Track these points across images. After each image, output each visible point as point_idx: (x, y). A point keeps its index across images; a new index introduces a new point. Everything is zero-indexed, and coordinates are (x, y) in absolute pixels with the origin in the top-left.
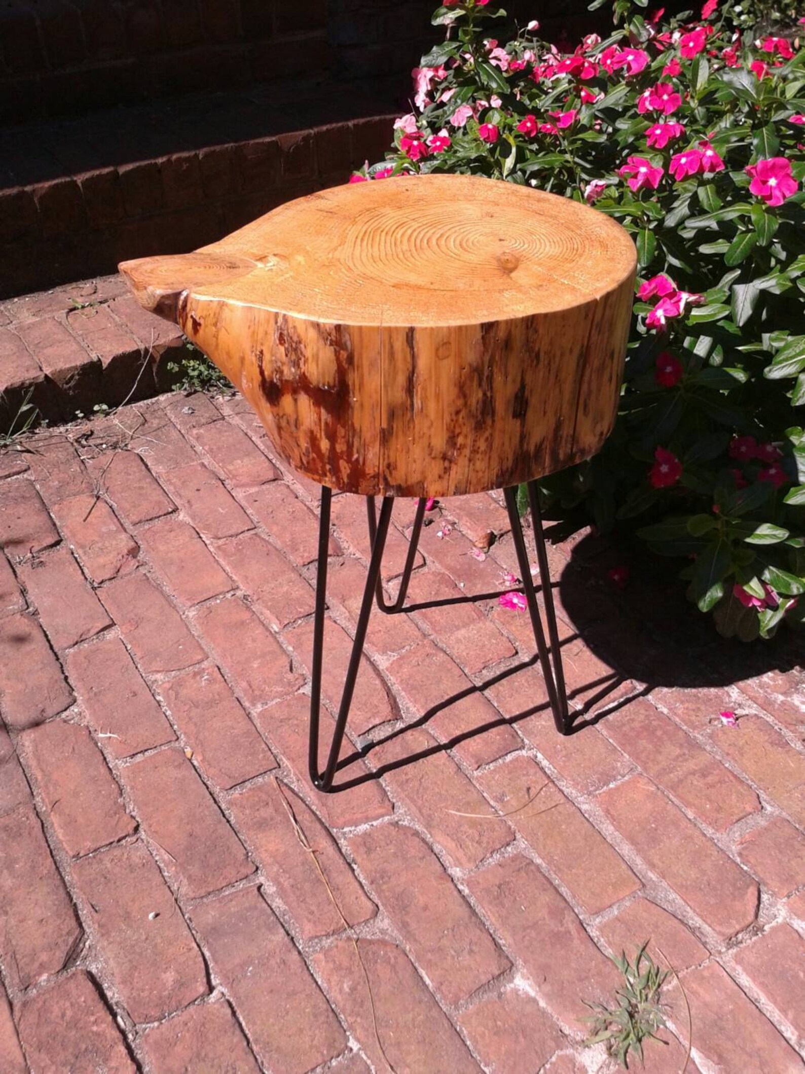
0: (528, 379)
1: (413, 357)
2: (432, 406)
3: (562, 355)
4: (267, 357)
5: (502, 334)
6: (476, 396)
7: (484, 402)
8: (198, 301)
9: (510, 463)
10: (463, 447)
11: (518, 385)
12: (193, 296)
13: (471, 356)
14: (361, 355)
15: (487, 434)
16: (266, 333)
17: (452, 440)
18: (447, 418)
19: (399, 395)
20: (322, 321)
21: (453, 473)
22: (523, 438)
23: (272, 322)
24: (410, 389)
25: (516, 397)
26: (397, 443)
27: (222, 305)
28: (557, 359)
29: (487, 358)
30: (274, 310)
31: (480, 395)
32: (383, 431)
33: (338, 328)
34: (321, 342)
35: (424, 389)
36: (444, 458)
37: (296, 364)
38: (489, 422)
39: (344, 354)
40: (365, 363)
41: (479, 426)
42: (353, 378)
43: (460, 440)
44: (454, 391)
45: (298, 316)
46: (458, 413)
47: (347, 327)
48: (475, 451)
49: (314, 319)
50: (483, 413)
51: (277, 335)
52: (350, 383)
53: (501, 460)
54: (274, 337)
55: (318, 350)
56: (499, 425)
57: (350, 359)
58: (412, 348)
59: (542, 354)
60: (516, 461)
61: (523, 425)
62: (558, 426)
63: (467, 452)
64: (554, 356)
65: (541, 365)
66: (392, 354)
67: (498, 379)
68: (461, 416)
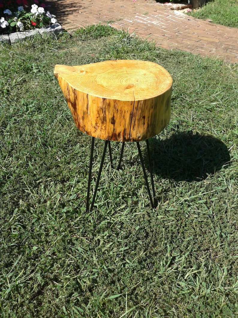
0: (115, 115)
1: (88, 101)
2: (92, 114)
3: (125, 112)
4: (66, 92)
5: (108, 102)
6: (102, 115)
7: (104, 117)
8: (59, 77)
9: (111, 135)
10: (98, 127)
11: (112, 116)
12: (59, 75)
13: (101, 105)
14: (78, 97)
15: (105, 125)
17: (96, 124)
18: (95, 118)
19: (85, 109)
20: (73, 87)
21: (97, 132)
22: (114, 130)
23: (67, 85)
24: (87, 109)
25: (112, 118)
26: (85, 120)
27: (62, 78)
28: (123, 113)
29: (104, 106)
31: (103, 115)
32: (83, 117)
33: (75, 89)
34: (72, 92)
35: (90, 109)
36: (95, 128)
37: (69, 95)
38: (105, 122)
39: (75, 96)
40: (79, 100)
41: (103, 123)
42: (77, 102)
43: (98, 125)
44: (97, 112)
46: (97, 118)
48: (102, 129)
50: (103, 120)
51: (67, 88)
53: (108, 133)
55: (72, 94)
56: (108, 124)
57: (76, 97)
58: (88, 99)
59: (119, 110)
60: (112, 135)
61: (114, 126)
62: (125, 130)
63: (100, 128)
64: (122, 112)
65: (119, 113)
66: (84, 99)
67: (107, 113)
68: (98, 119)
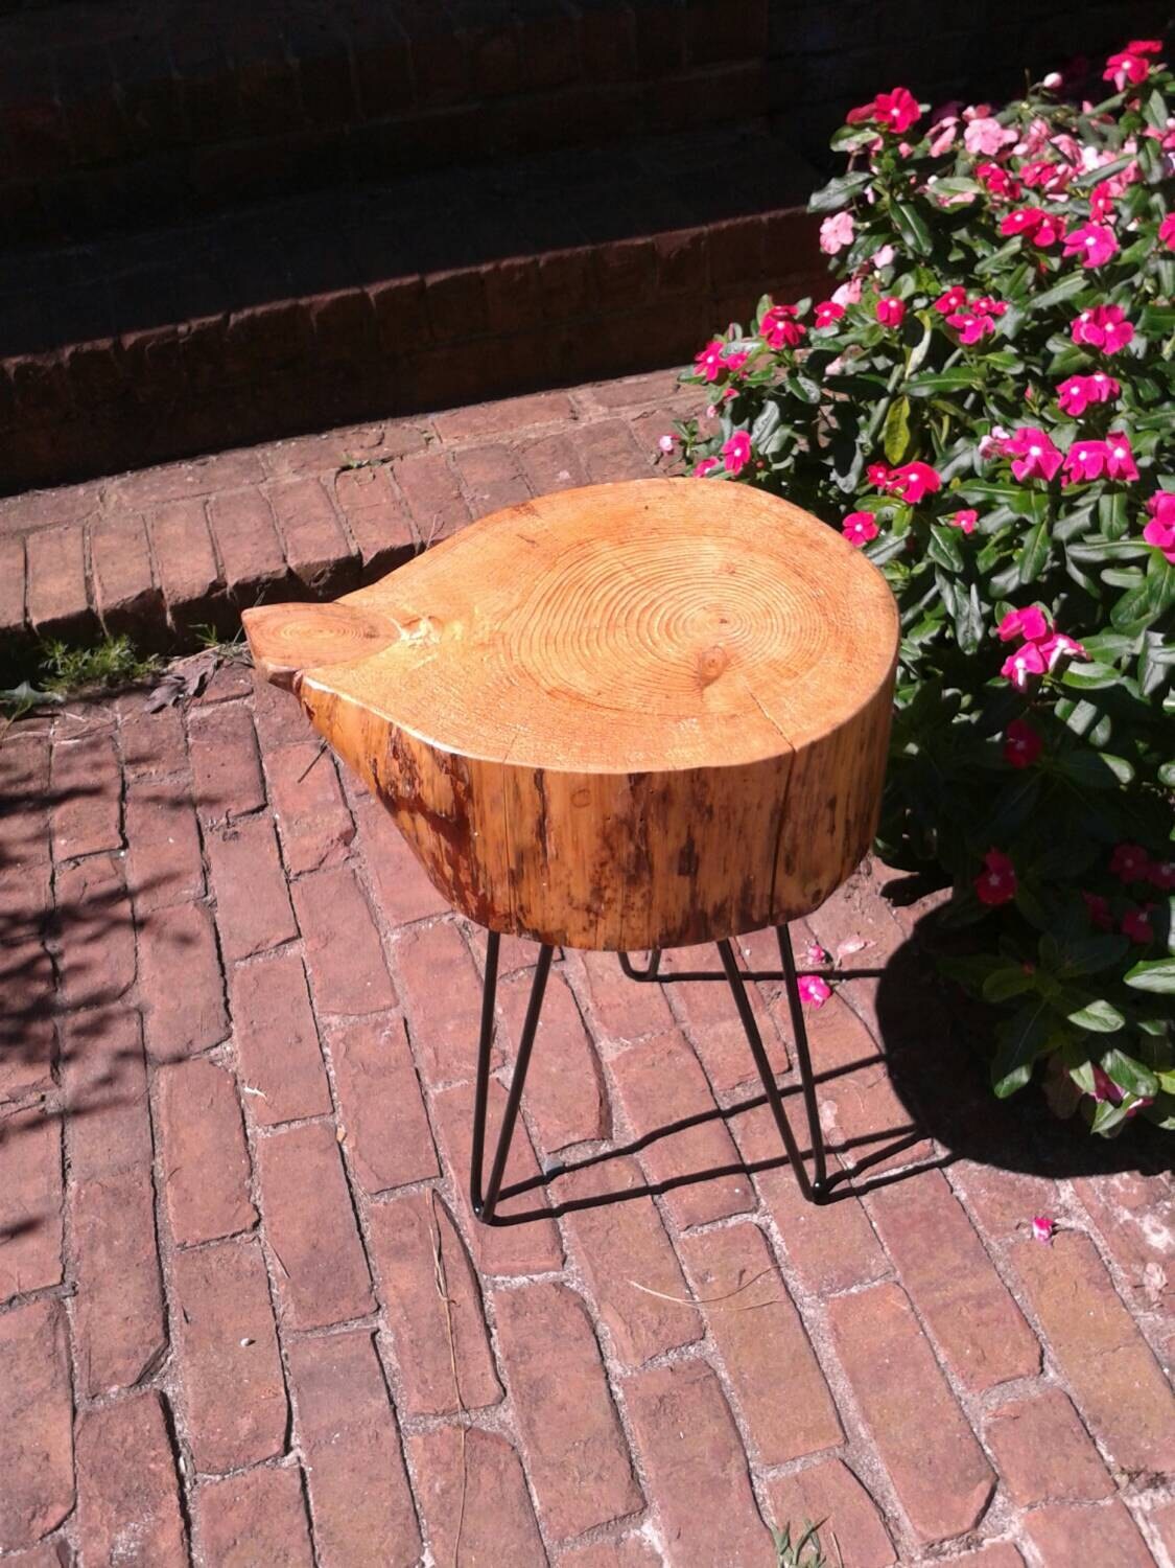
0: (698, 833)
1: (544, 800)
2: (569, 855)
3: (746, 810)
4: (381, 767)
5: (657, 786)
6: (626, 850)
7: (638, 856)
8: (310, 688)
9: (678, 923)
10: (610, 902)
11: (683, 841)
12: (307, 680)
13: (619, 807)
14: (480, 790)
15: (644, 890)
16: (380, 742)
17: (598, 892)
18: (589, 869)
19: (528, 837)
20: (437, 745)
21: (601, 928)
22: (694, 897)
23: (386, 731)
24: (541, 831)
25: (682, 853)
26: (529, 887)
27: (336, 699)
28: (739, 815)
29: (638, 811)
30: (388, 719)
31: (632, 848)
32: (511, 872)
33: (454, 757)
34: (437, 769)
35: (559, 836)
36: (589, 910)
37: (411, 782)
38: (646, 876)
39: (461, 786)
40: (487, 800)
41: (633, 881)
42: (472, 811)
43: (608, 894)
44: (597, 842)
45: (414, 734)
46: (603, 865)
47: (464, 759)
48: (628, 907)
49: (430, 741)
50: (637, 868)
51: (391, 748)
52: (470, 816)
53: (665, 918)
54: (387, 749)
55: (433, 775)
56: (659, 881)
57: (469, 791)
58: (541, 790)
59: (716, 810)
60: (687, 919)
61: (694, 882)
62: (747, 885)
63: (618, 907)
64: (735, 813)
65: (716, 820)
66: (517, 795)
67: (655, 834)
68: (607, 868)
